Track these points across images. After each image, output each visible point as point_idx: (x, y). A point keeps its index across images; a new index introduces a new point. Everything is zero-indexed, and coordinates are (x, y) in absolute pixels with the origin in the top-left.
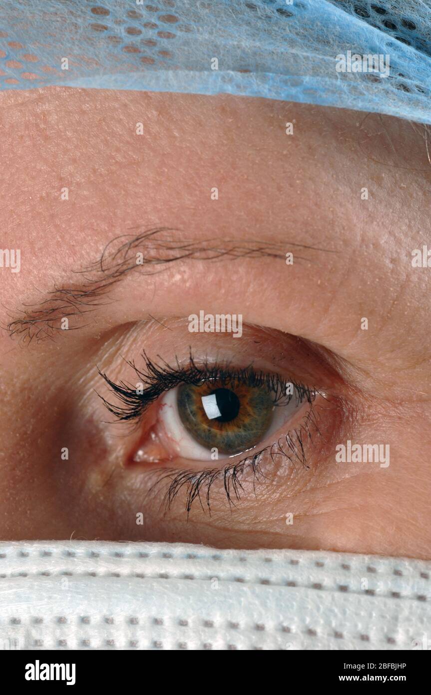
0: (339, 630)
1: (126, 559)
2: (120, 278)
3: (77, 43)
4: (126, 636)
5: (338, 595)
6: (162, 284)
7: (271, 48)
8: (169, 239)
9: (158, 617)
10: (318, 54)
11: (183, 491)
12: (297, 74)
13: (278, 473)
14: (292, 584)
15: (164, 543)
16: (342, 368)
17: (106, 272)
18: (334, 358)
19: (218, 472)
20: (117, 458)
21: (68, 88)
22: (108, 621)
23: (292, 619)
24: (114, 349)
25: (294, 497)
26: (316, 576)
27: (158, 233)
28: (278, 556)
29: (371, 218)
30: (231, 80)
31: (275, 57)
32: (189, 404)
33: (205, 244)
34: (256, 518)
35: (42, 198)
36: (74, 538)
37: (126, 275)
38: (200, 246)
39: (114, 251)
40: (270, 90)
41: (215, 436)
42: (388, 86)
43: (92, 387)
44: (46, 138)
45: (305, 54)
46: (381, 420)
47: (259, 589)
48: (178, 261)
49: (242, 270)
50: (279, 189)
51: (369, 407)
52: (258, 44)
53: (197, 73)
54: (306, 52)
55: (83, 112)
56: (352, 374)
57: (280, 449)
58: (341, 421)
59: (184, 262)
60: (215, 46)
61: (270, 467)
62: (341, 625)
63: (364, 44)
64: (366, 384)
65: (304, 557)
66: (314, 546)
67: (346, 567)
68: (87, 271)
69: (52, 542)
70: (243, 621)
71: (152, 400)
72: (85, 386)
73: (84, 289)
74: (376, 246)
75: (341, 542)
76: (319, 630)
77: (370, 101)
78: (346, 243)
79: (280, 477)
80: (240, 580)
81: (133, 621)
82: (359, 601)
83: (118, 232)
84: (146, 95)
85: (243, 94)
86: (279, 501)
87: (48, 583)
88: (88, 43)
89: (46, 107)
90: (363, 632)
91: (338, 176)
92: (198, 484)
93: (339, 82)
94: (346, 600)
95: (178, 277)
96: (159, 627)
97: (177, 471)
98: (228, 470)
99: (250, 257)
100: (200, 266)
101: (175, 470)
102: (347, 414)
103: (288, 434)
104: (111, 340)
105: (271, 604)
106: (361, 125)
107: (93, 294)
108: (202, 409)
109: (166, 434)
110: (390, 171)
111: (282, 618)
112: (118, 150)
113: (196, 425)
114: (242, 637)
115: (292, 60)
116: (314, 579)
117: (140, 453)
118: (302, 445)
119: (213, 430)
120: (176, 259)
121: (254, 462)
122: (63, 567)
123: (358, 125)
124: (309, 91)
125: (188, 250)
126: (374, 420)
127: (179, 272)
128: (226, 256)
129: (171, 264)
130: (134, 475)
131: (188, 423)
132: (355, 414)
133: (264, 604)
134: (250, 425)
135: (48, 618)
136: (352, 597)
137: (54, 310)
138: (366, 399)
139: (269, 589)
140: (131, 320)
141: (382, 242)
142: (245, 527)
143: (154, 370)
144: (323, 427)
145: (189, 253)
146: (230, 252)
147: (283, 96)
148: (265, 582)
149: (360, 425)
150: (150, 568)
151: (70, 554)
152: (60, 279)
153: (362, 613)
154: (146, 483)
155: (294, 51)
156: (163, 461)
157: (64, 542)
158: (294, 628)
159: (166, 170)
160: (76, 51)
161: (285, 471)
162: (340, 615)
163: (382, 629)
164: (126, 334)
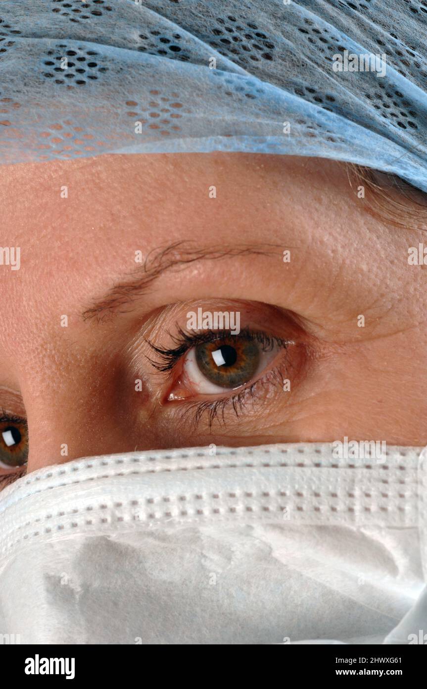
0: (317, 491)
1: (173, 460)
2: (157, 275)
3: (118, 125)
4: (179, 508)
5: (315, 469)
6: (185, 277)
7: (244, 120)
8: (188, 248)
9: (199, 494)
10: (275, 121)
11: (205, 415)
12: (263, 135)
13: (268, 396)
14: (284, 465)
15: (197, 448)
16: (304, 325)
17: (148, 272)
18: (299, 319)
19: (228, 399)
20: (157, 399)
21: (113, 155)
22: (166, 500)
23: (286, 487)
24: (150, 326)
25: (279, 411)
26: (300, 459)
27: (181, 245)
28: (274, 449)
29: (317, 225)
30: (220, 142)
31: (247, 125)
32: (204, 358)
33: (211, 249)
34: (255, 427)
35: (100, 228)
36: (136, 450)
37: (161, 274)
38: (209, 251)
39: (151, 259)
40: (246, 147)
41: (223, 376)
42: (321, 139)
43: (137, 353)
44: (101, 189)
45: (266, 122)
46: (333, 356)
47: (264, 470)
48: (196, 261)
49: (237, 264)
50: (257, 210)
51: (324, 348)
52: (235, 118)
53: (198, 139)
54: (267, 121)
55: (124, 170)
56: (312, 328)
57: (268, 380)
58: (306, 360)
59: (199, 262)
60: (208, 121)
61: (261, 393)
62: (319, 488)
63: (304, 113)
64: (321, 333)
65: (290, 448)
66: (296, 440)
67: (318, 452)
68: (135, 273)
69: (122, 454)
70: (254, 491)
71: (180, 356)
72: (132, 353)
73: (133, 285)
74: (322, 242)
75: (313, 436)
76: (304, 493)
77: (311, 149)
78: (303, 241)
79: (268, 399)
80: (250, 466)
81: (182, 499)
82: (329, 473)
83: (154, 246)
84: (164, 156)
85: (229, 150)
86: (269, 414)
87: (123, 480)
88: (125, 125)
89: (99, 168)
90: (333, 491)
91: (293, 200)
92: (215, 409)
93: (289, 139)
94: (320, 472)
95: (196, 272)
96: (200, 500)
97: (199, 403)
98: (234, 397)
99: (242, 255)
100: (209, 263)
101: (198, 402)
102: (309, 355)
103: (272, 370)
104: (149, 320)
105: (272, 478)
106: (305, 165)
107: (140, 287)
108: (212, 360)
109: (189, 380)
110: (326, 194)
111: (280, 487)
112: (149, 193)
113: (209, 371)
114: (255, 501)
115: (258, 127)
116: (299, 461)
117: (172, 395)
118: (281, 376)
119: (221, 372)
120: (193, 260)
121: (251, 390)
122: (132, 469)
123: (303, 165)
124: (272, 146)
125: (202, 254)
126: (327, 357)
127: (196, 269)
128: (226, 256)
129: (191, 264)
130: (169, 410)
131: (204, 370)
132: (314, 354)
133: (268, 479)
134: (245, 367)
135: (125, 502)
136: (324, 470)
137: (114, 301)
138: (321, 343)
139: (270, 469)
140: (165, 304)
141: (325, 240)
142: (248, 434)
143: (184, 335)
144: (295, 364)
145: (201, 255)
146: (228, 252)
147: (255, 150)
148: (267, 465)
149: (318, 361)
150: (189, 464)
151: (136, 461)
152: (117, 280)
153: (332, 479)
154: (178, 414)
155: (259, 121)
156: (188, 398)
157: (131, 453)
158: (288, 493)
159: (182, 204)
160: (118, 130)
161: (272, 395)
162: (317, 482)
163: (345, 488)
164: (158, 316)
